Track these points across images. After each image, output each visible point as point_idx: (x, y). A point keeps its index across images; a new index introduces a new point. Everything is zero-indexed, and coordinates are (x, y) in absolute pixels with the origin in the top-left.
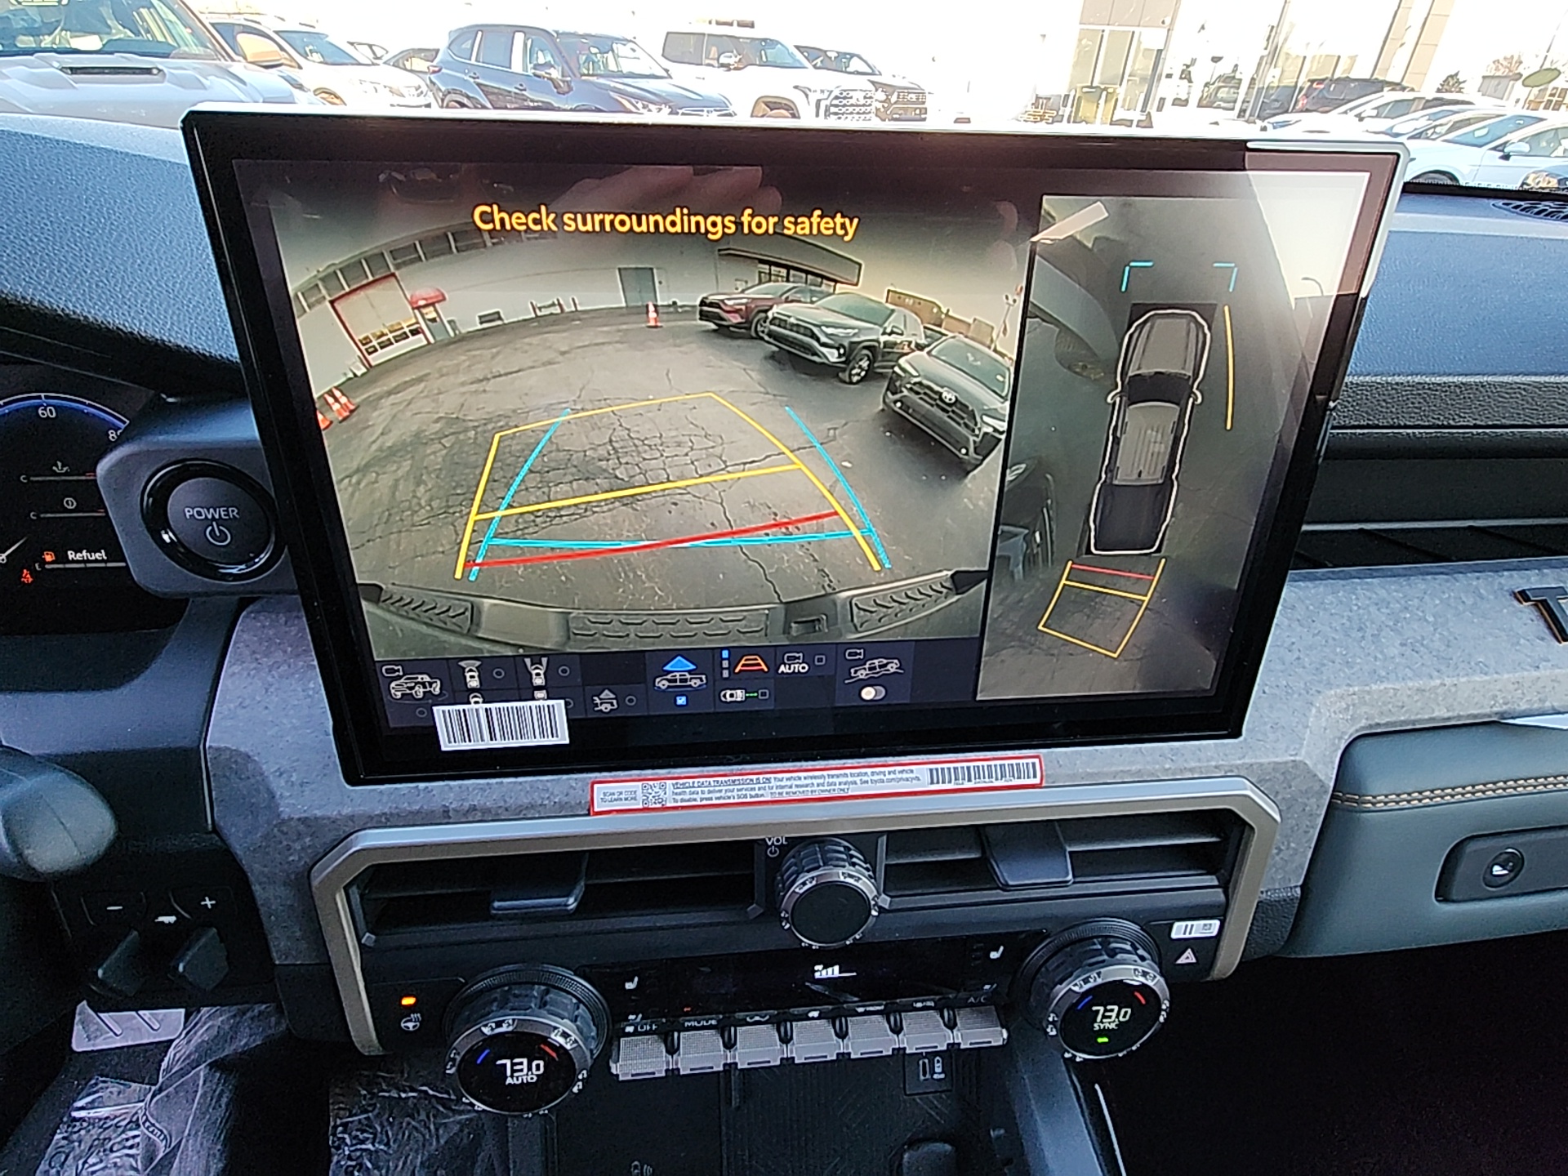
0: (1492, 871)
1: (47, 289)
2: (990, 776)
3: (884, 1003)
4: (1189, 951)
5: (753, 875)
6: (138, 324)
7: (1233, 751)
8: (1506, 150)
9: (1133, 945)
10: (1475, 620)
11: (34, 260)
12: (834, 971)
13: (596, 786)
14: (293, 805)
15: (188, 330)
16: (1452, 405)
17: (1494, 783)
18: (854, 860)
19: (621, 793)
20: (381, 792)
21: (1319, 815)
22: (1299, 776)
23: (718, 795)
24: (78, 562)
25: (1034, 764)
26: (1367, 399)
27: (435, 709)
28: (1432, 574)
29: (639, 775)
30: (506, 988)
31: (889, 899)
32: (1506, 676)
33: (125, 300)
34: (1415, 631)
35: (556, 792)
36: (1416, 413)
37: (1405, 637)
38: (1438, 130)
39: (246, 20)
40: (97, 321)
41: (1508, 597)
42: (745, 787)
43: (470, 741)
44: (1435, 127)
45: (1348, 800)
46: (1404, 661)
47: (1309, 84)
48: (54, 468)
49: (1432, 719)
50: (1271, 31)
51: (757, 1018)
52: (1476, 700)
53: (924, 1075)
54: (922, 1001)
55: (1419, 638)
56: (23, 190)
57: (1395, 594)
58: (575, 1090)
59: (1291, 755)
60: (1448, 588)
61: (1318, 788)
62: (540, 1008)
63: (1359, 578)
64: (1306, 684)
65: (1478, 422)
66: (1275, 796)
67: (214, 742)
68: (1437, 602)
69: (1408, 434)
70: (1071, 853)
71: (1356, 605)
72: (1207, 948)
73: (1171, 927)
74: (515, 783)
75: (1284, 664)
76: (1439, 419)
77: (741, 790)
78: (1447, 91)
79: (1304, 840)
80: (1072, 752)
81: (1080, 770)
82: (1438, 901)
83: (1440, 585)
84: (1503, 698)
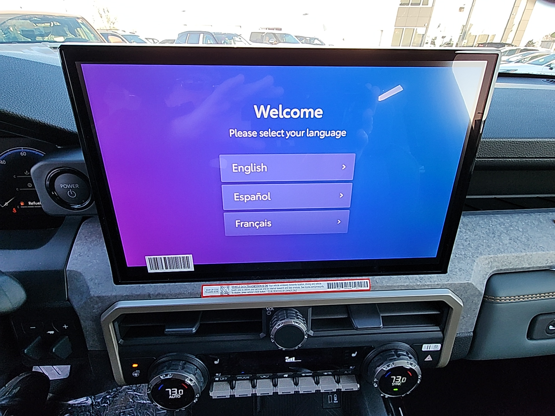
0: (549, 328)
1: (15, 108)
2: (350, 286)
3: (313, 372)
4: (429, 356)
5: (262, 321)
6: (47, 121)
7: (444, 279)
8: (551, 66)
9: (407, 353)
10: (539, 231)
11: (12, 99)
12: (293, 359)
13: (204, 287)
14: (95, 291)
15: (65, 123)
16: (526, 150)
17: (548, 293)
18: (298, 317)
19: (213, 290)
20: (126, 287)
21: (479, 304)
22: (470, 289)
23: (248, 291)
24: (32, 205)
25: (367, 282)
26: (493, 147)
27: (146, 257)
28: (521, 213)
29: (219, 283)
30: (170, 362)
31: (313, 332)
32: (551, 252)
33: (43, 112)
34: (515, 234)
35: (189, 289)
36: (512, 153)
37: (511, 237)
38: (525, 60)
39: (112, 32)
40: (32, 119)
41: (551, 222)
42: (258, 288)
43: (158, 269)
44: (524, 59)
45: (491, 299)
46: (511, 246)
47: (478, 45)
48: (25, 173)
49: (523, 268)
50: (464, 27)
51: (264, 376)
52: (540, 261)
53: (330, 401)
54: (327, 372)
55: (517, 237)
56: (10, 75)
57: (507, 220)
58: (195, 401)
59: (467, 281)
60: (527, 218)
61: (478, 294)
62: (182, 370)
63: (493, 214)
64: (472, 254)
65: (537, 156)
66: (461, 297)
67: (69, 268)
68: (524, 223)
69: (509, 160)
70: (382, 316)
71: (492, 224)
72: (436, 355)
73: (422, 346)
74: (175, 285)
75: (463, 246)
76: (521, 155)
77: (257, 289)
78: (529, 46)
79: (473, 314)
80: (382, 278)
81: (385, 285)
82: (528, 339)
83: (524, 217)
84: (551, 260)
